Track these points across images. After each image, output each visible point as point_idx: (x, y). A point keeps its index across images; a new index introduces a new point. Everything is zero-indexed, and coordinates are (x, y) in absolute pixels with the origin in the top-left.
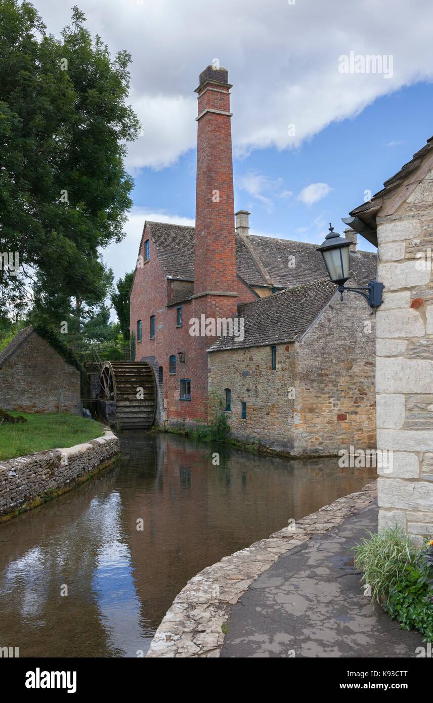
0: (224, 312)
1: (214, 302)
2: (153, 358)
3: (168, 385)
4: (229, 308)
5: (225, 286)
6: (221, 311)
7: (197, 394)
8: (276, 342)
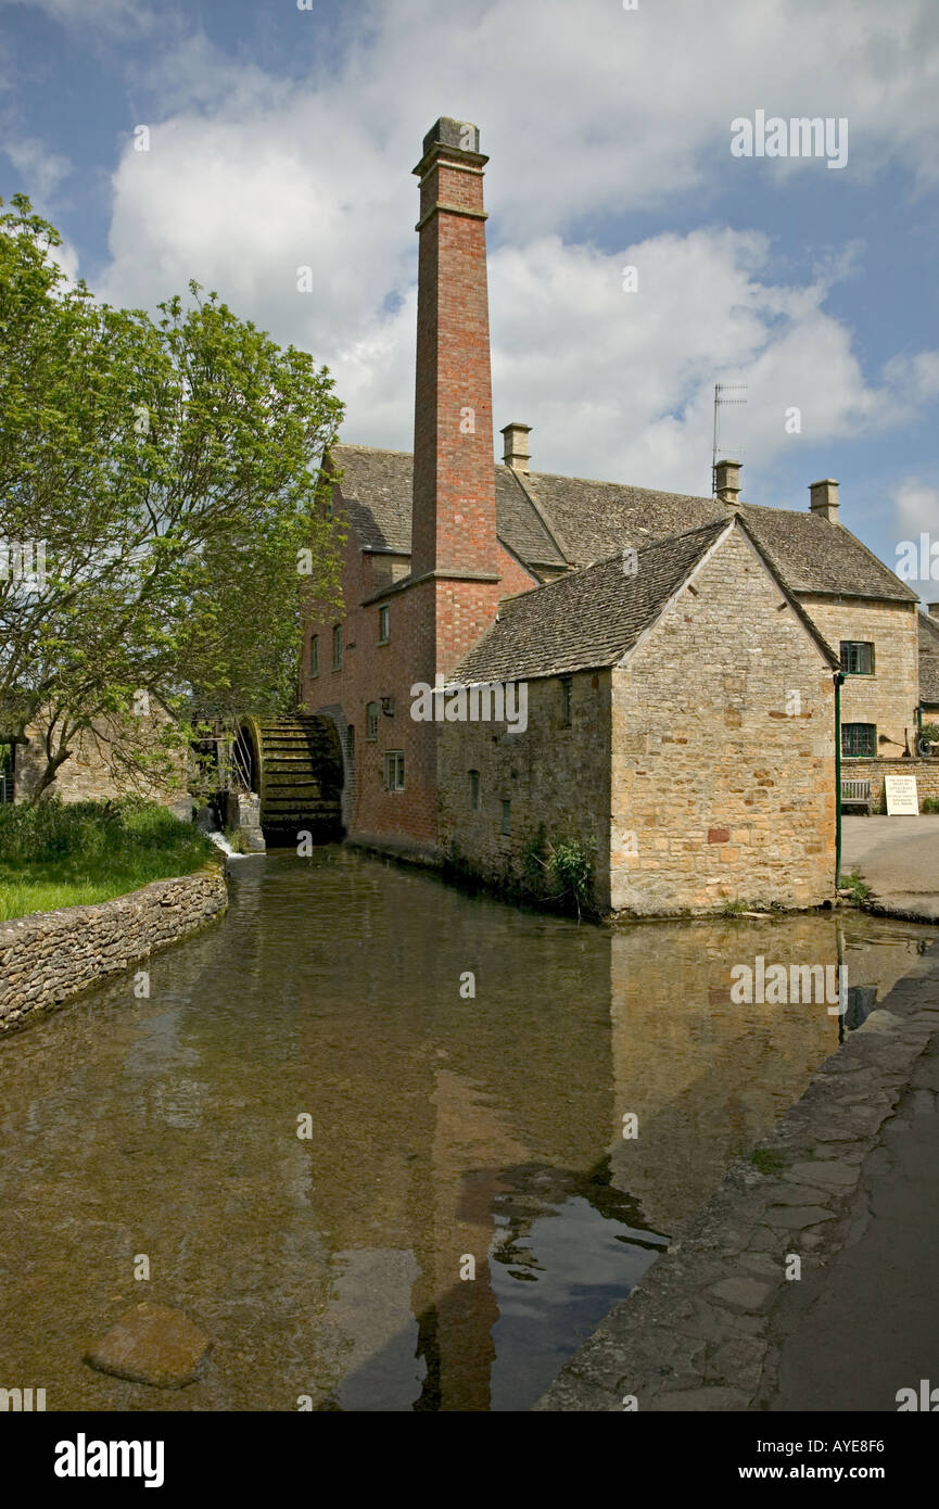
0: (472, 612)
1: (449, 592)
2: (338, 707)
3: (364, 763)
4: (480, 604)
5: (473, 561)
6: (465, 610)
7: (417, 780)
8: (570, 669)
